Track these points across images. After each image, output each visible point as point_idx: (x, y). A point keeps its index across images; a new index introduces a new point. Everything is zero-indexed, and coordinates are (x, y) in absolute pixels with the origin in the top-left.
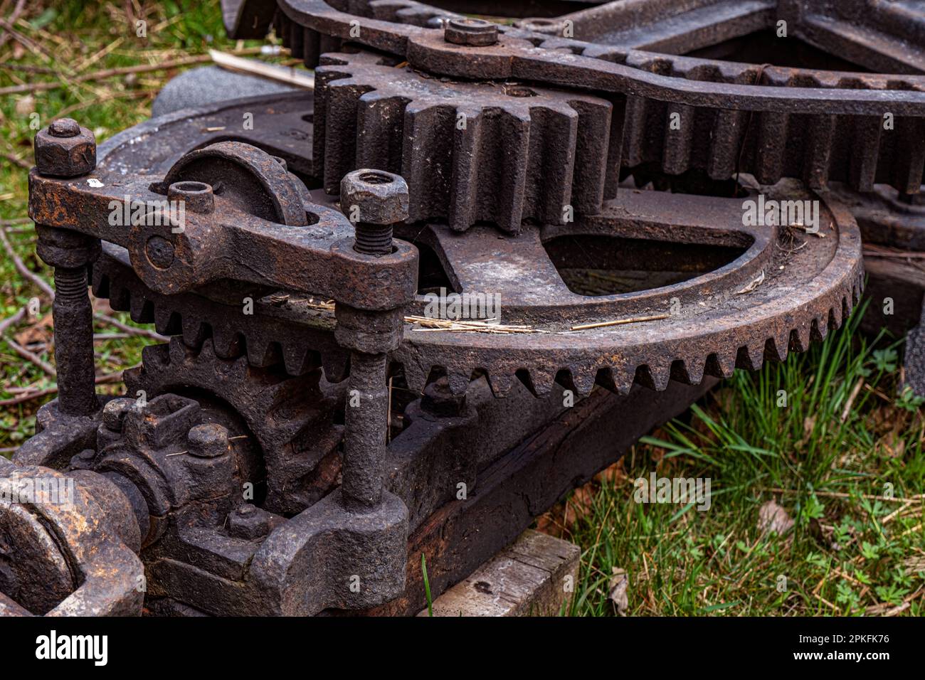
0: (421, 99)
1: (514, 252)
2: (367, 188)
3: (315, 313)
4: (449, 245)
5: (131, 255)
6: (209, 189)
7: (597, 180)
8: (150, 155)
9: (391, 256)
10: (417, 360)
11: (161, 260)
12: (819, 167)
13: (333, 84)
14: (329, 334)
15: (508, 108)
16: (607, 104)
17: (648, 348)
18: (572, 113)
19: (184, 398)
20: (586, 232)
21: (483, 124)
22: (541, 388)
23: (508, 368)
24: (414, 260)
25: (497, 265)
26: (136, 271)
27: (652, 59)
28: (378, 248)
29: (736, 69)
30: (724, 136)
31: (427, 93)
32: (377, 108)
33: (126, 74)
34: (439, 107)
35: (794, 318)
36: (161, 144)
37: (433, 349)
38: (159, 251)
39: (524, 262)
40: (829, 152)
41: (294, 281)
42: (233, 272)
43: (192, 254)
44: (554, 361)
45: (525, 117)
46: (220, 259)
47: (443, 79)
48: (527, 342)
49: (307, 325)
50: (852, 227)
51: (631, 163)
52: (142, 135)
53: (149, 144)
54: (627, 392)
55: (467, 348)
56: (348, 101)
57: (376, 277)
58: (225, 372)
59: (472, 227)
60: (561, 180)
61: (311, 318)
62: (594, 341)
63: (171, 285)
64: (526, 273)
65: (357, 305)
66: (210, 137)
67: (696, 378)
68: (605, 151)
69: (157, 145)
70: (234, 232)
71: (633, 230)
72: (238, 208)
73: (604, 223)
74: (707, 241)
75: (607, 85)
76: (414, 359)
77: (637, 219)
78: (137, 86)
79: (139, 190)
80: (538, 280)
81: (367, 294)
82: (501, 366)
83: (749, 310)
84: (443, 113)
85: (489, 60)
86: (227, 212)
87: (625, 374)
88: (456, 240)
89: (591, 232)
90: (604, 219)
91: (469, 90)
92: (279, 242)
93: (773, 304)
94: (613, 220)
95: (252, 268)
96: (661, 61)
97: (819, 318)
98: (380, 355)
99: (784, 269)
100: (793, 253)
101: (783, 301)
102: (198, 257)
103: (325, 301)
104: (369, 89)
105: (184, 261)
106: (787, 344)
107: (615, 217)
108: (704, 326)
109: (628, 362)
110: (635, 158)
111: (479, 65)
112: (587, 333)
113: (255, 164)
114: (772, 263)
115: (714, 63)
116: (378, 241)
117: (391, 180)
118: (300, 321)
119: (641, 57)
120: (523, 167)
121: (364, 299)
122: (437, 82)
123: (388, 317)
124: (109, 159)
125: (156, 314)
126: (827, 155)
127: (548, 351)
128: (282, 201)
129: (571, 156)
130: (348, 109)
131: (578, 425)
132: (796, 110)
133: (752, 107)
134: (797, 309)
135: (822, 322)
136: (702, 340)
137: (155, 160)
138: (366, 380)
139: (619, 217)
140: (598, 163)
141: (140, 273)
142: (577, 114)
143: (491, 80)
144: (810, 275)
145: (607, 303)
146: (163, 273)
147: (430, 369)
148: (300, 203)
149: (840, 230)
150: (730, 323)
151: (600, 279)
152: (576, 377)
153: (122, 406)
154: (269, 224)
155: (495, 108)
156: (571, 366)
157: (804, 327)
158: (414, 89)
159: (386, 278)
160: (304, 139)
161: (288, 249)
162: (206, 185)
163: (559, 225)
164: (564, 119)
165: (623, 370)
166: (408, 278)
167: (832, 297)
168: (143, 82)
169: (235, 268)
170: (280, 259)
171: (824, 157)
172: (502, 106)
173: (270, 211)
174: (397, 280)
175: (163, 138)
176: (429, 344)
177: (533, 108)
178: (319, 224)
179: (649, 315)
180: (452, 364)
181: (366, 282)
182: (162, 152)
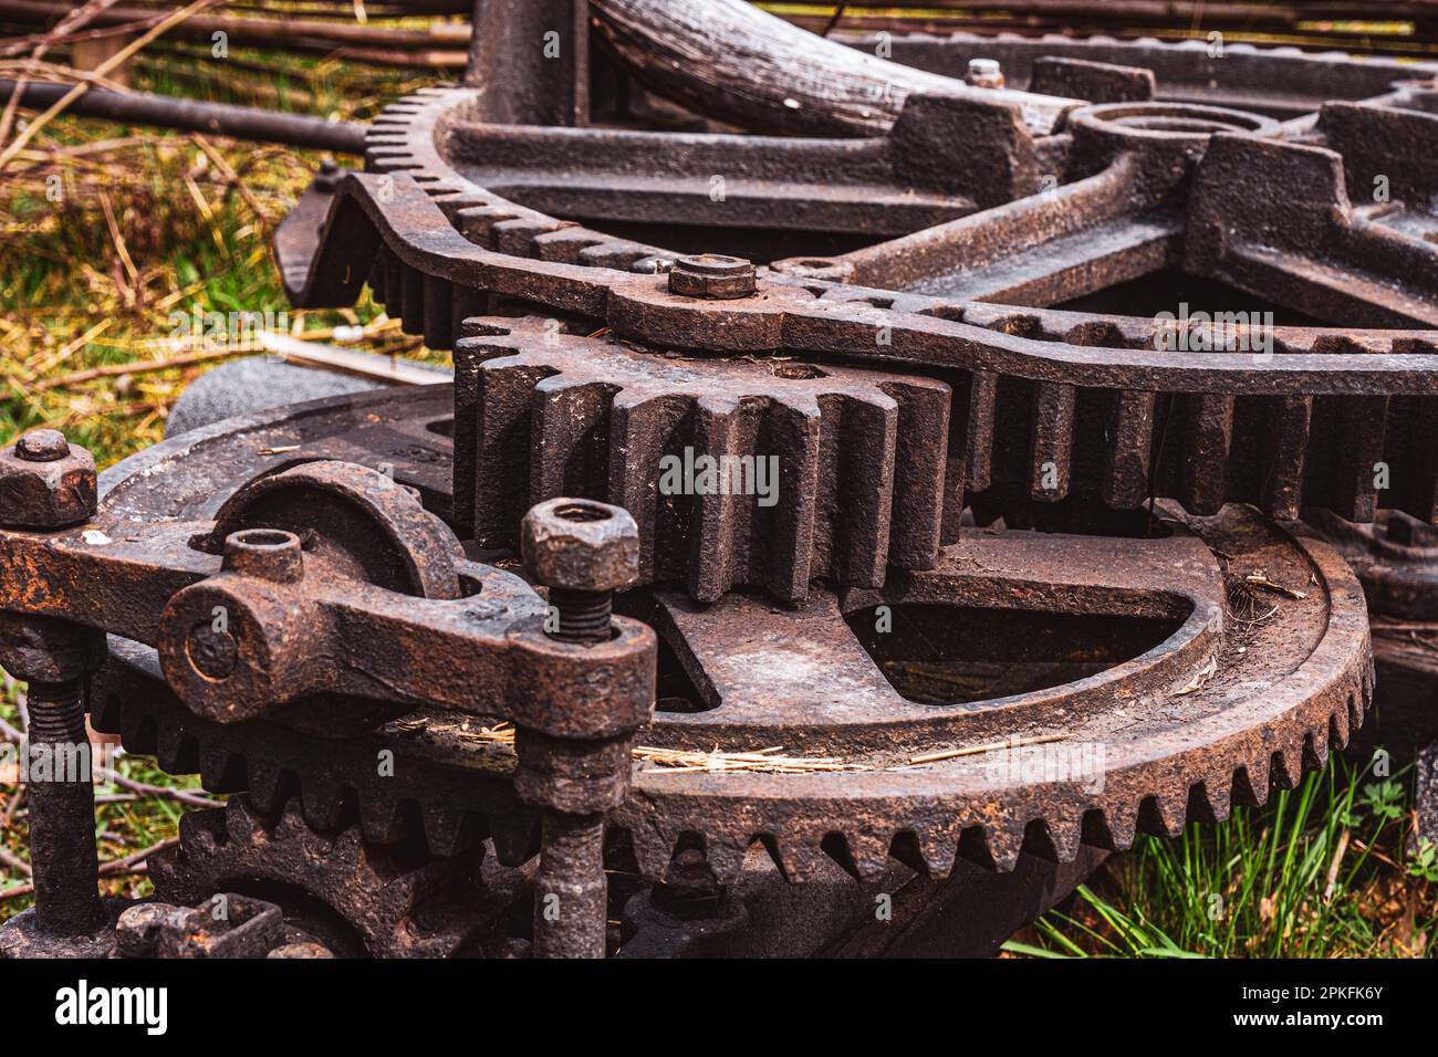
0: (636, 385)
1: (799, 635)
2: (570, 529)
3: (475, 746)
4: (690, 627)
5: (162, 657)
6: (295, 541)
7: (930, 513)
8: (176, 494)
9: (610, 644)
10: (654, 823)
11: (215, 664)
12: (1287, 484)
13: (488, 365)
14: (503, 782)
15: (780, 396)
16: (943, 388)
17: (1043, 790)
18: (888, 403)
19: (255, 901)
20: (912, 600)
21: (740, 424)
22: (867, 865)
23: (810, 832)
24: (649, 650)
25: (774, 657)
26: (172, 683)
27: (1006, 316)
28: (588, 631)
29: (1144, 327)
30: (1129, 438)
31: (644, 375)
32: (565, 402)
33: (117, 376)
34: (668, 397)
35: (1276, 733)
36: (194, 475)
37: (681, 802)
38: (211, 648)
39: (819, 651)
40: (1302, 457)
41: (444, 694)
42: (338, 681)
43: (269, 652)
44: (888, 817)
45: (812, 410)
46: (314, 660)
47: (669, 354)
48: (840, 786)
49: (464, 768)
50: (1348, 581)
51: (977, 486)
52: (163, 461)
53: (176, 475)
54: (1012, 867)
55: (738, 800)
56: (514, 393)
57: (586, 682)
58: (322, 854)
59: (726, 593)
60: (873, 515)
61: (468, 754)
62: (953, 781)
63: (232, 707)
64: (824, 669)
65: (554, 730)
66: (277, 461)
67: (1124, 840)
68: (942, 464)
69: (189, 476)
70: (338, 613)
71: (990, 594)
72: (343, 572)
73: (942, 584)
74: (1113, 610)
75: (942, 356)
76: (648, 821)
77: (996, 575)
78: (135, 394)
79: (172, 548)
80: (846, 680)
81: (571, 710)
82: (797, 828)
83: (1202, 721)
84: (675, 408)
85: (745, 321)
86: (325, 580)
87: (1007, 836)
88: (703, 616)
89: (921, 599)
90: (941, 577)
91: (714, 370)
92: (417, 628)
93: (1240, 710)
94: (955, 578)
95: (371, 672)
96: (1021, 319)
97: (1315, 732)
98: (593, 817)
99: (1246, 652)
100: (1256, 626)
101: (1256, 705)
102: (279, 657)
103: (490, 727)
104: (549, 372)
105: (253, 664)
106: (1266, 776)
107: (960, 573)
108: (1132, 751)
109: (1012, 815)
110: (982, 477)
111: (729, 329)
112: (937, 767)
113: (371, 497)
114: (1224, 644)
115: (1107, 319)
116: (587, 620)
117: (607, 515)
118: (452, 761)
119: (987, 313)
120: (810, 493)
121: (567, 719)
122: (660, 359)
123: (607, 750)
124: (111, 501)
125: (202, 759)
126: (1300, 463)
127: (878, 801)
128: (419, 557)
129: (887, 472)
130: (515, 406)
131: (907, 926)
132: (1253, 389)
133: (1181, 386)
134: (1280, 718)
135: (1320, 738)
136: (1131, 774)
137: (186, 501)
138: (569, 860)
139: (965, 573)
140: (932, 484)
141: (179, 687)
142: (896, 405)
143: (748, 353)
144: (1291, 661)
145: (967, 716)
146: (218, 685)
147: (676, 838)
148: (448, 560)
149: (1331, 585)
150: (1174, 745)
151: (927, 678)
152: (924, 845)
153: (149, 917)
154: (398, 597)
155: (759, 397)
156: (917, 825)
157: (1293, 748)
158: (623, 370)
159: (603, 683)
160: (432, 460)
161: (433, 638)
162: (289, 534)
163: (872, 588)
164: (876, 412)
165: (1004, 830)
166: (639, 680)
167: (1333, 696)
168: (143, 387)
169: (340, 675)
170: (419, 656)
171: (1296, 467)
172: (771, 394)
173: (397, 574)
174: (621, 685)
175: (199, 466)
176: (674, 795)
177: (822, 396)
178: (482, 594)
179: (1036, 734)
180: (717, 828)
181: (569, 690)
182: (198, 488)
